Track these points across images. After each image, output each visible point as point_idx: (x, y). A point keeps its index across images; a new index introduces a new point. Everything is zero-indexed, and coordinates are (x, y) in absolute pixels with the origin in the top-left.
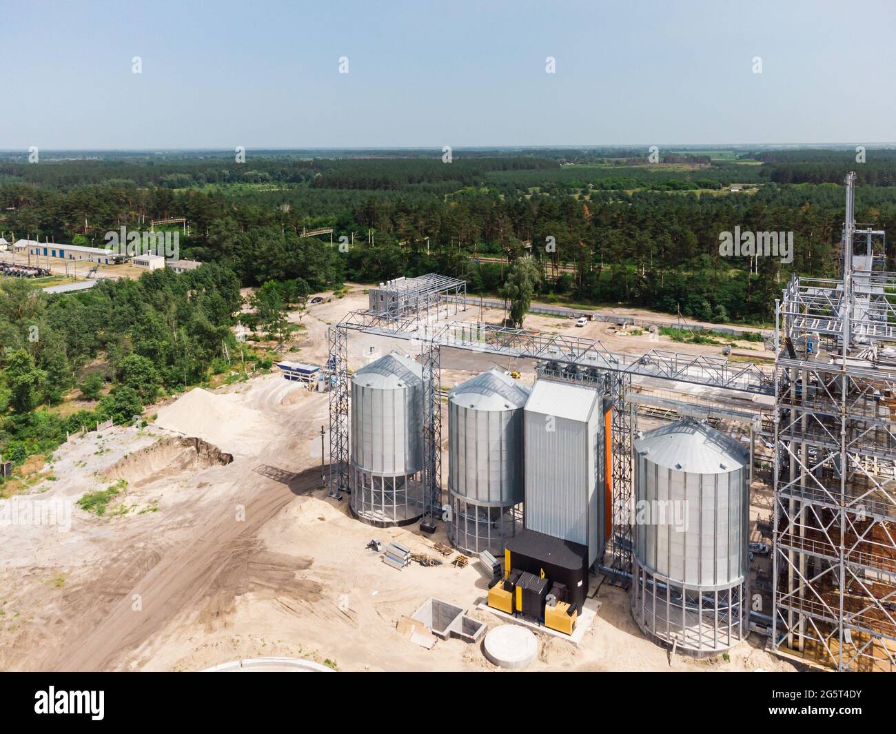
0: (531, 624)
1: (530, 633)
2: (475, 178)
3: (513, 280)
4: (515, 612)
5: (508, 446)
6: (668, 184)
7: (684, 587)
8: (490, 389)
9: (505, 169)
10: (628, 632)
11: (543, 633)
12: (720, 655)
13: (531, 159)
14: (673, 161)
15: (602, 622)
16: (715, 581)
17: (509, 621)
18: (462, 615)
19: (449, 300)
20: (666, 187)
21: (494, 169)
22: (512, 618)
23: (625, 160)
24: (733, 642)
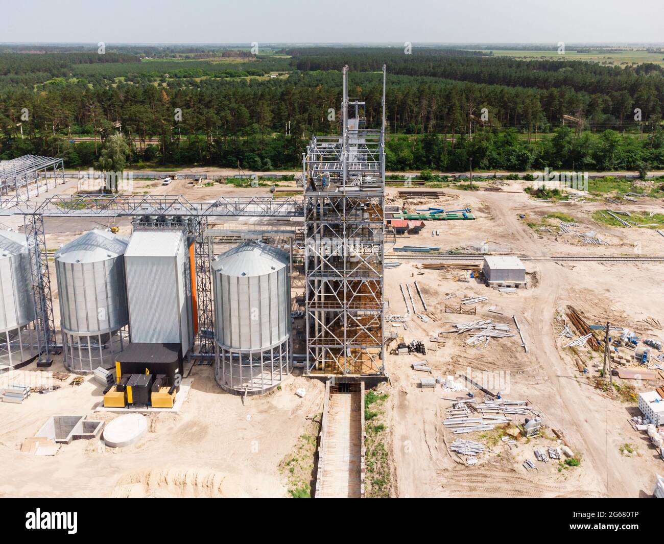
0: (141, 410)
1: (141, 416)
2: (63, 70)
3: (107, 154)
4: (127, 404)
5: (112, 286)
6: (226, 73)
7: (251, 352)
8: (93, 245)
9: (91, 62)
10: (214, 392)
11: (151, 413)
12: (276, 388)
13: (115, 54)
14: (229, 56)
15: (195, 392)
16: (271, 343)
17: (123, 413)
18: (82, 420)
19: (48, 176)
20: (225, 75)
21: (81, 62)
22: (126, 410)
23: (193, 55)
24: (283, 377)
